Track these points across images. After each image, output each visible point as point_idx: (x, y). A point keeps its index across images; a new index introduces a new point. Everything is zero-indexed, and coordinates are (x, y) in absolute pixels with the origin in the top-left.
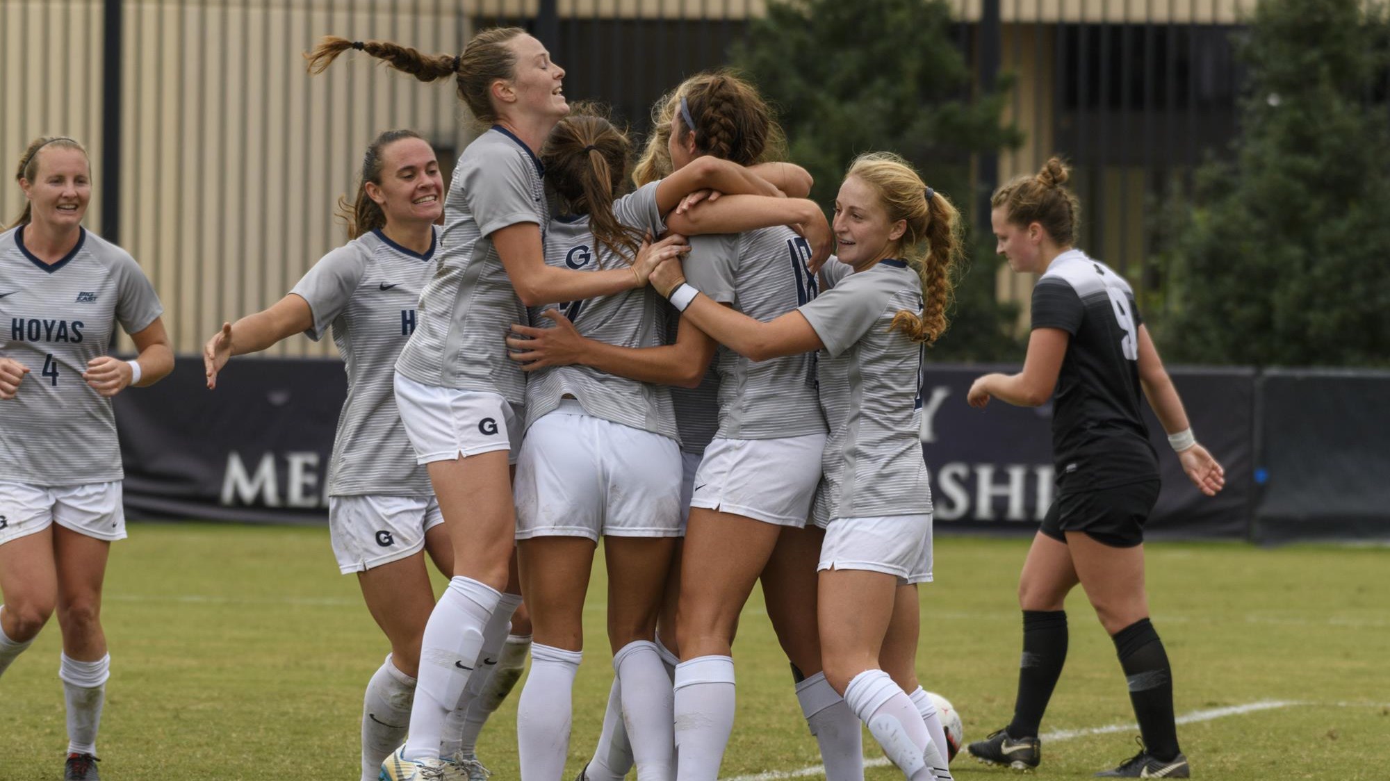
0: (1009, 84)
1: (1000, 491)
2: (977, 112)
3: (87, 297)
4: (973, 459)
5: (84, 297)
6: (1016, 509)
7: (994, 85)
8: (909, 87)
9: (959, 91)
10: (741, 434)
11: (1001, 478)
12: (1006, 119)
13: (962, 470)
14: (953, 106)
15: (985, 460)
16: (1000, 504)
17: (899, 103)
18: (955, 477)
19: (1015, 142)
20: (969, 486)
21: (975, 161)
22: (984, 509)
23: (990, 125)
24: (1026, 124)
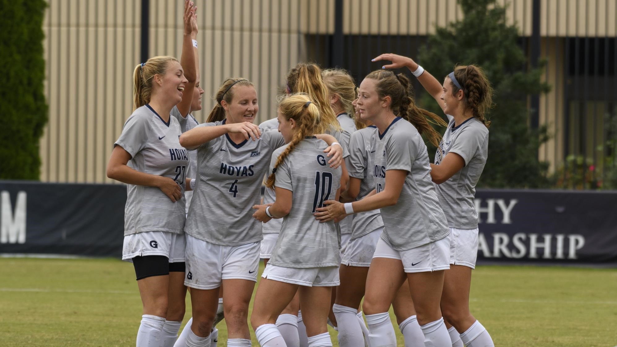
0: (544, 64)
1: (540, 245)
2: (530, 76)
3: (256, 154)
4: (528, 232)
5: (254, 154)
6: (547, 254)
7: (538, 65)
8: (499, 65)
9: (522, 67)
10: (462, 227)
11: (540, 240)
12: (543, 80)
13: (523, 236)
14: (519, 74)
15: (533, 232)
16: (540, 251)
17: (495, 72)
18: (520, 239)
19: (547, 90)
20: (527, 243)
21: (529, 98)
22: (533, 253)
23: (536, 82)
24: (552, 82)
